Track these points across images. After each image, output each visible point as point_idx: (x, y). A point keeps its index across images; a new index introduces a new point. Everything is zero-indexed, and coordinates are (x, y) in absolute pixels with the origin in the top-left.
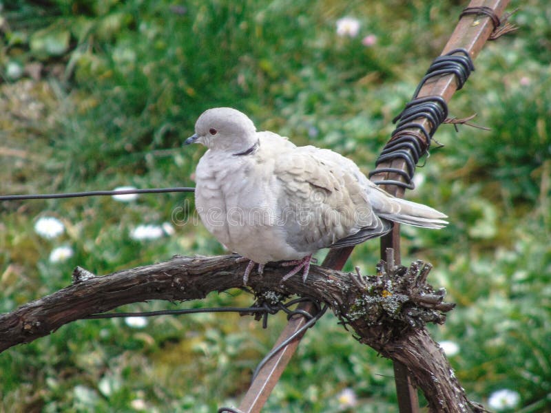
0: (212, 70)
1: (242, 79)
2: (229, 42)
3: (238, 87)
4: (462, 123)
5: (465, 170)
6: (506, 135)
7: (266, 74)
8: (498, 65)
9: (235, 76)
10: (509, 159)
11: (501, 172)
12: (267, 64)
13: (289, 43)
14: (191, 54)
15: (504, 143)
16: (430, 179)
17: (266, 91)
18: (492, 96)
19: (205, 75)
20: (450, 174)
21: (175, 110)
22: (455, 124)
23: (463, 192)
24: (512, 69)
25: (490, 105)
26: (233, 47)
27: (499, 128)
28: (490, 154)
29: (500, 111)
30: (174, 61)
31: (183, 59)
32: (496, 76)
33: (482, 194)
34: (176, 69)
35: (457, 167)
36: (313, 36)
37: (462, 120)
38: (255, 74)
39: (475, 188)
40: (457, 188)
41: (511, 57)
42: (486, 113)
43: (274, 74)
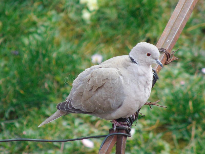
0: (32, 81)
1: (46, 86)
2: (40, 68)
3: (45, 89)
4: (153, 105)
5: (155, 127)
6: (174, 109)
7: (58, 82)
8: (169, 76)
9: (43, 84)
10: (176, 121)
11: (172, 127)
12: (58, 78)
13: (69, 68)
14: (21, 74)
15: (174, 113)
16: (138, 131)
17: (59, 91)
18: (167, 91)
19: (29, 84)
20: (148, 129)
21: (15, 101)
22: (150, 105)
23: (154, 137)
24: (176, 77)
25: (166, 95)
26: (42, 70)
27: (171, 106)
28: (166, 118)
29: (171, 98)
30: (14, 77)
31: (18, 76)
32: (168, 81)
33: (163, 138)
34: (15, 81)
35: (150, 125)
36: (80, 64)
37: (153, 103)
38: (52, 83)
39: (160, 135)
40: (151, 135)
41: (176, 72)
42: (164, 99)
43: (62, 82)
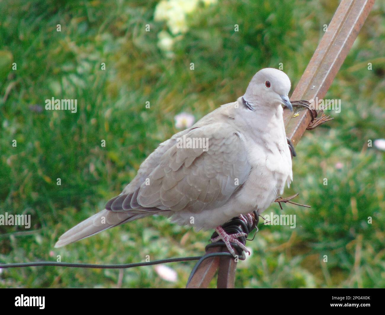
0: (66, 161)
1: (92, 168)
2: (81, 136)
3: (89, 173)
4: (285, 202)
5: (288, 245)
6: (323, 213)
7: (113, 163)
8: (315, 152)
9: (87, 166)
10: (326, 234)
11: (319, 246)
12: (114, 155)
13: (133, 136)
14: (46, 147)
15: (323, 220)
16: (258, 252)
17: (114, 178)
18: (310, 180)
19: (61, 165)
20: (275, 248)
21: (34, 196)
22: (279, 202)
23: (286, 263)
24: (328, 155)
25: (310, 188)
26: (84, 140)
27: (317, 207)
28: (309, 229)
29: (318, 192)
30: (34, 153)
31: (41, 152)
32: (313, 161)
33: (303, 265)
34: (35, 160)
35: (280, 242)
36: (154, 130)
37: (285, 199)
38: (103, 164)
39: (298, 259)
40: (281, 259)
41: (327, 146)
42: (306, 194)
43: (121, 163)
